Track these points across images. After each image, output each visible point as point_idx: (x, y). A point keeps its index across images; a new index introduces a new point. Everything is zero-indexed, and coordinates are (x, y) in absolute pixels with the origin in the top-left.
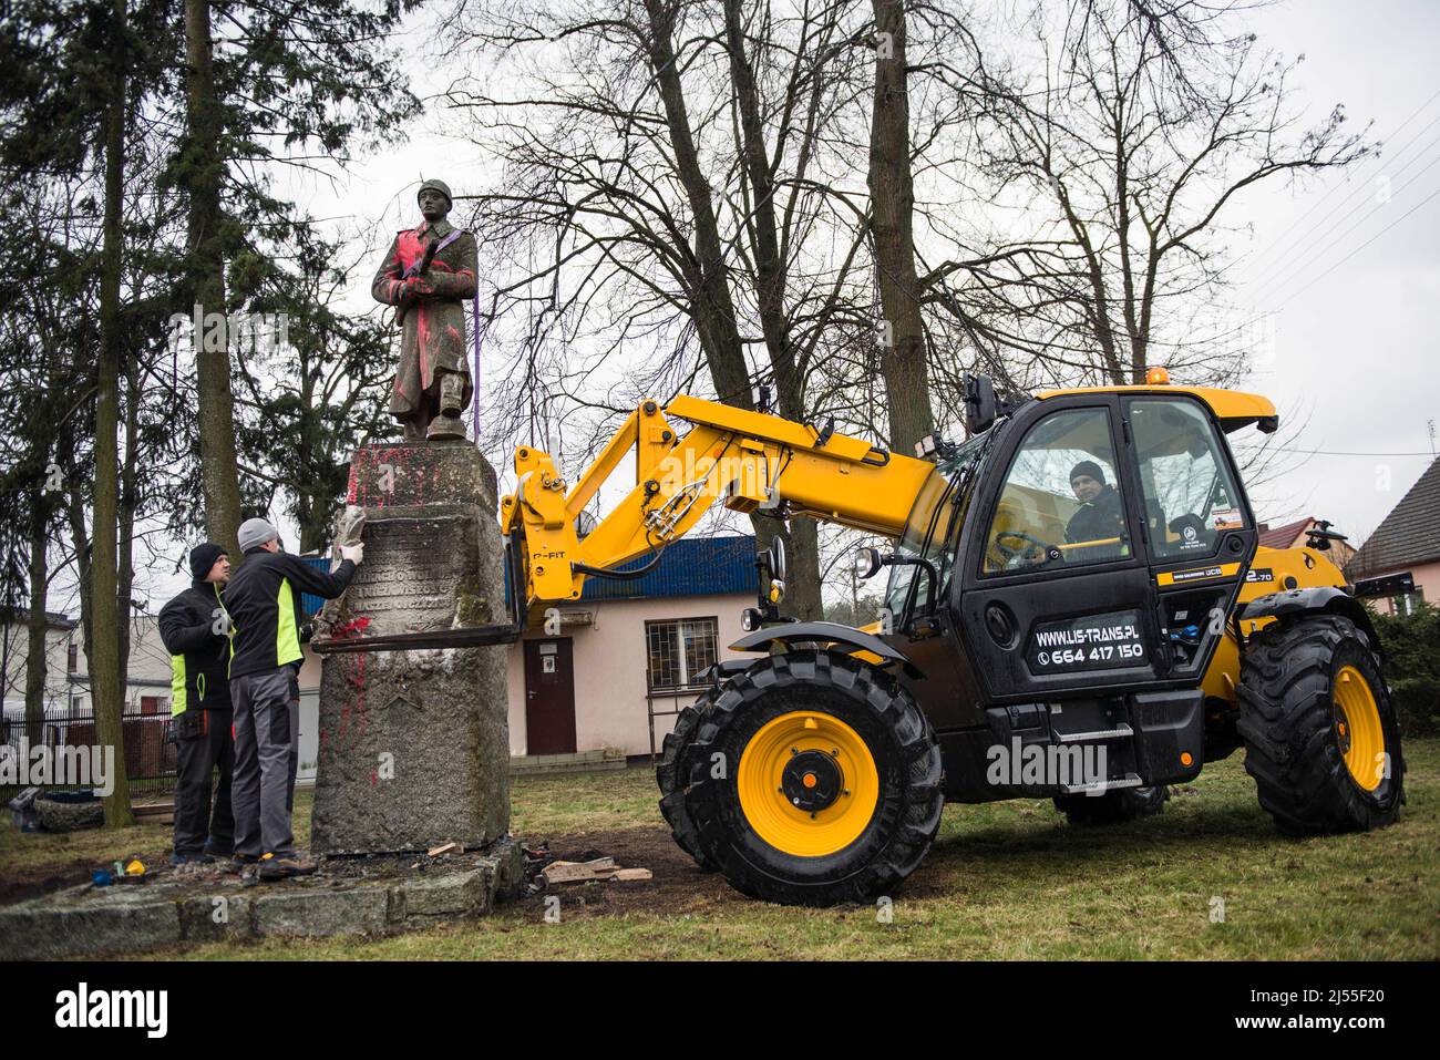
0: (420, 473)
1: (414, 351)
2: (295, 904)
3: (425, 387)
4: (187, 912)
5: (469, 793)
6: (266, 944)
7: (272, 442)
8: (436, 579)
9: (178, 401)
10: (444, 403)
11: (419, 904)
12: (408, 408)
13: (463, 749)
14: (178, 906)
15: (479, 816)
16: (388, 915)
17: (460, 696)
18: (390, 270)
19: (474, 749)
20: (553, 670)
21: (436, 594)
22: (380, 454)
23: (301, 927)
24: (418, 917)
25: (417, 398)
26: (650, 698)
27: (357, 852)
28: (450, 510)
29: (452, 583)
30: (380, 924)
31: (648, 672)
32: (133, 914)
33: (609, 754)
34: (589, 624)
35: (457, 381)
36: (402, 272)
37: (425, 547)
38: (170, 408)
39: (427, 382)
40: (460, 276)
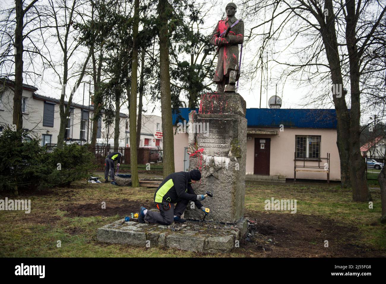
0: (221, 103)
1: (222, 62)
2: (178, 239)
3: (225, 74)
4: (148, 236)
5: (231, 206)
6: (169, 251)
7: (181, 74)
8: (224, 139)
9: (154, 61)
10: (230, 80)
11: (213, 246)
12: (219, 80)
13: (230, 193)
14: (146, 234)
15: (234, 214)
16: (204, 247)
17: (230, 176)
18: (216, 34)
19: (233, 193)
20: (264, 148)
21: (224, 144)
22: (210, 96)
23: (179, 246)
24: (212, 249)
25: (222, 77)
26: (295, 160)
27: (197, 219)
28: (230, 116)
29: (229, 140)
30: (201, 250)
31: (295, 153)
32: (134, 234)
33: (280, 177)
34: (277, 134)
35: (235, 73)
36: (219, 35)
37: (222, 128)
38: (152, 63)
39: (225, 73)
40: (238, 36)
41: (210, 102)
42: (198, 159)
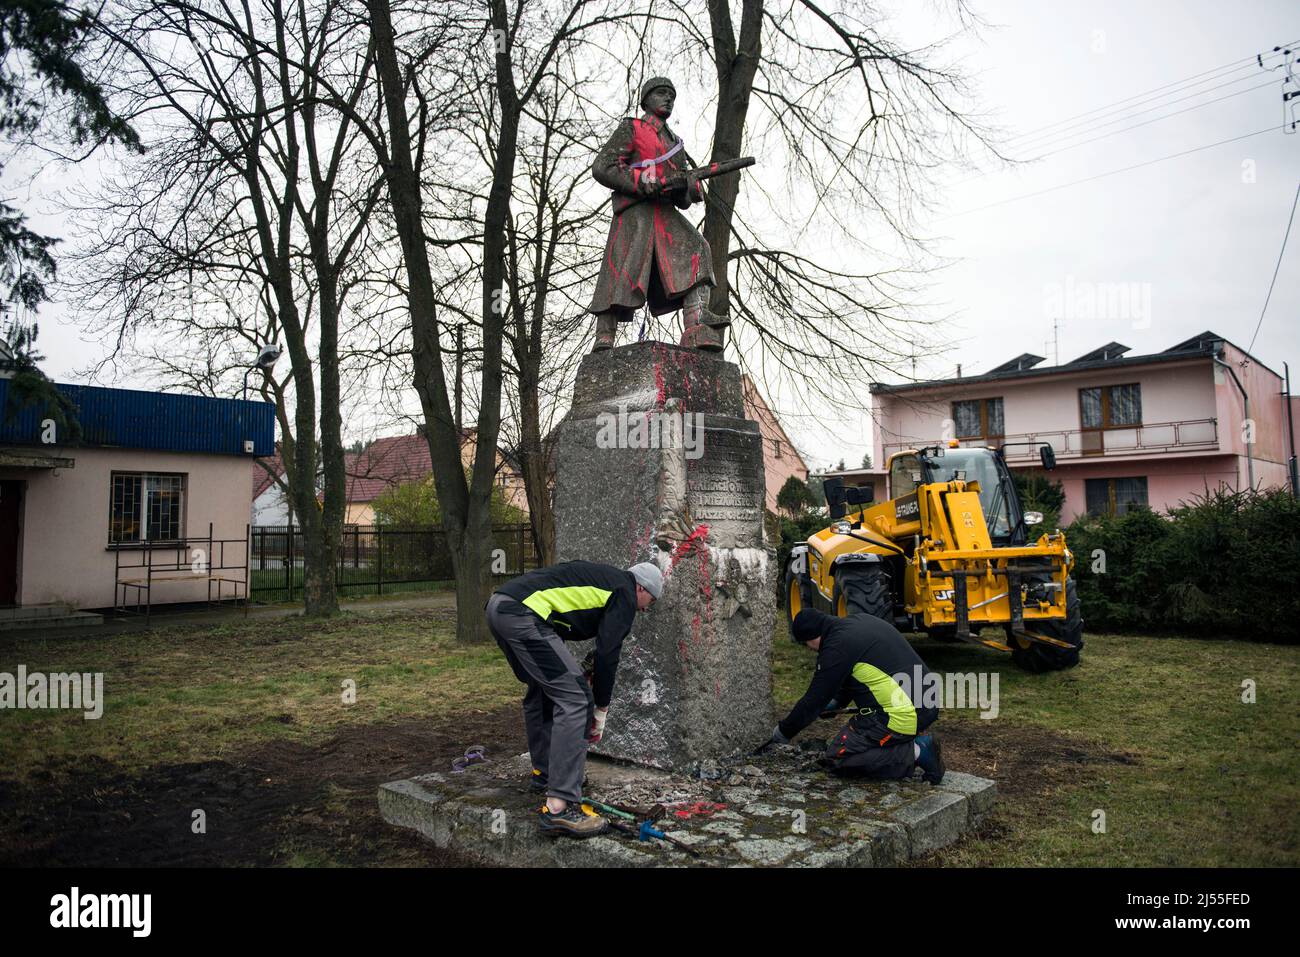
0: (707, 382)
3: (673, 291)
21: (752, 507)
26: (112, 549)
29: (760, 496)
36: (631, 160)
39: (675, 286)
41: (679, 372)
42: (696, 562)
